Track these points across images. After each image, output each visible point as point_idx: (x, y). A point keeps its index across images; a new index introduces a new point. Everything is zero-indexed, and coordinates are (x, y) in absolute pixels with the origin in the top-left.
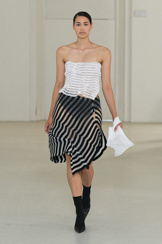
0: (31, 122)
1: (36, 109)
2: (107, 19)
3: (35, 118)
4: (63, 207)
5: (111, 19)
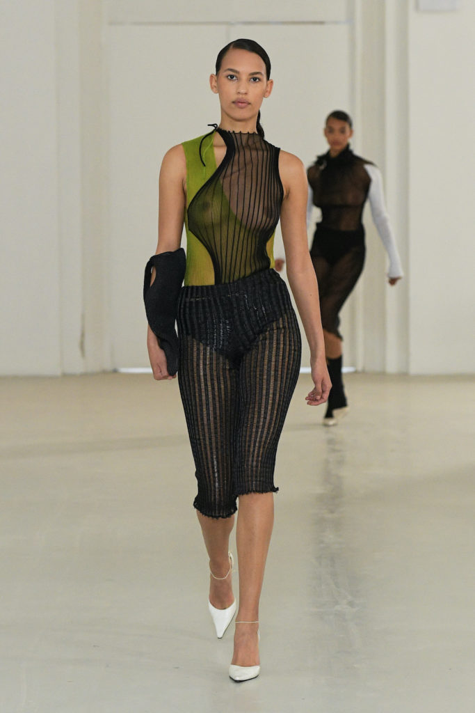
0: (66, 376)
1: (83, 335)
2: (321, 23)
3: (77, 365)
4: (177, 668)
5: (336, 23)
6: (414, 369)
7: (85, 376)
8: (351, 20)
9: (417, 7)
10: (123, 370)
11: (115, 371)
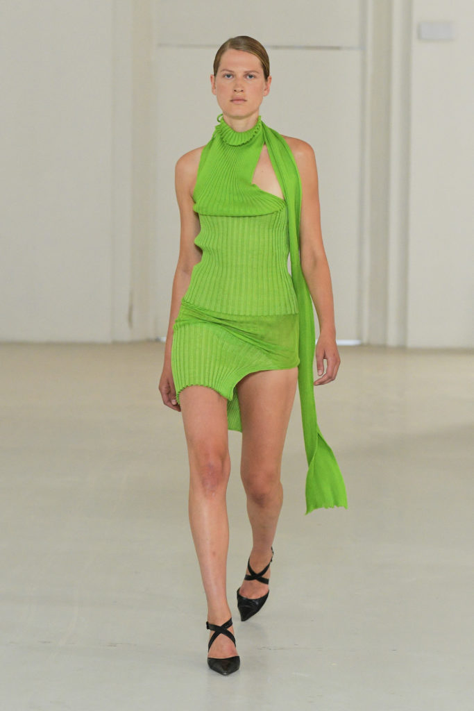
0: (116, 345)
1: (131, 309)
2: (338, 48)
3: (125, 334)
5: (350, 48)
6: (412, 342)
7: (133, 344)
8: (362, 47)
9: (419, 36)
11: (157, 340)
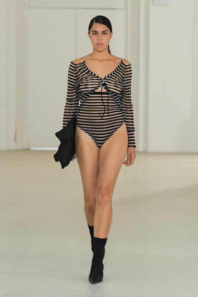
0: (9, 151)
1: (16, 134)
2: (114, 9)
4: (52, 269)
5: (120, 9)
6: (150, 150)
7: (17, 151)
8: (126, 8)
9: (153, 3)
10: (32, 149)
11: (29, 149)
